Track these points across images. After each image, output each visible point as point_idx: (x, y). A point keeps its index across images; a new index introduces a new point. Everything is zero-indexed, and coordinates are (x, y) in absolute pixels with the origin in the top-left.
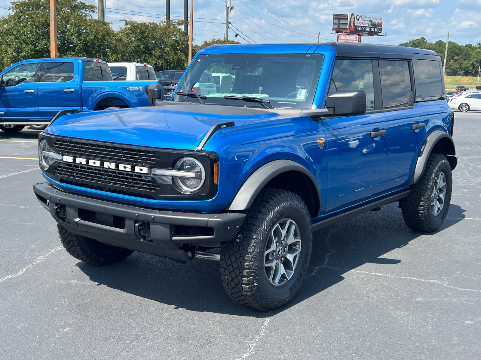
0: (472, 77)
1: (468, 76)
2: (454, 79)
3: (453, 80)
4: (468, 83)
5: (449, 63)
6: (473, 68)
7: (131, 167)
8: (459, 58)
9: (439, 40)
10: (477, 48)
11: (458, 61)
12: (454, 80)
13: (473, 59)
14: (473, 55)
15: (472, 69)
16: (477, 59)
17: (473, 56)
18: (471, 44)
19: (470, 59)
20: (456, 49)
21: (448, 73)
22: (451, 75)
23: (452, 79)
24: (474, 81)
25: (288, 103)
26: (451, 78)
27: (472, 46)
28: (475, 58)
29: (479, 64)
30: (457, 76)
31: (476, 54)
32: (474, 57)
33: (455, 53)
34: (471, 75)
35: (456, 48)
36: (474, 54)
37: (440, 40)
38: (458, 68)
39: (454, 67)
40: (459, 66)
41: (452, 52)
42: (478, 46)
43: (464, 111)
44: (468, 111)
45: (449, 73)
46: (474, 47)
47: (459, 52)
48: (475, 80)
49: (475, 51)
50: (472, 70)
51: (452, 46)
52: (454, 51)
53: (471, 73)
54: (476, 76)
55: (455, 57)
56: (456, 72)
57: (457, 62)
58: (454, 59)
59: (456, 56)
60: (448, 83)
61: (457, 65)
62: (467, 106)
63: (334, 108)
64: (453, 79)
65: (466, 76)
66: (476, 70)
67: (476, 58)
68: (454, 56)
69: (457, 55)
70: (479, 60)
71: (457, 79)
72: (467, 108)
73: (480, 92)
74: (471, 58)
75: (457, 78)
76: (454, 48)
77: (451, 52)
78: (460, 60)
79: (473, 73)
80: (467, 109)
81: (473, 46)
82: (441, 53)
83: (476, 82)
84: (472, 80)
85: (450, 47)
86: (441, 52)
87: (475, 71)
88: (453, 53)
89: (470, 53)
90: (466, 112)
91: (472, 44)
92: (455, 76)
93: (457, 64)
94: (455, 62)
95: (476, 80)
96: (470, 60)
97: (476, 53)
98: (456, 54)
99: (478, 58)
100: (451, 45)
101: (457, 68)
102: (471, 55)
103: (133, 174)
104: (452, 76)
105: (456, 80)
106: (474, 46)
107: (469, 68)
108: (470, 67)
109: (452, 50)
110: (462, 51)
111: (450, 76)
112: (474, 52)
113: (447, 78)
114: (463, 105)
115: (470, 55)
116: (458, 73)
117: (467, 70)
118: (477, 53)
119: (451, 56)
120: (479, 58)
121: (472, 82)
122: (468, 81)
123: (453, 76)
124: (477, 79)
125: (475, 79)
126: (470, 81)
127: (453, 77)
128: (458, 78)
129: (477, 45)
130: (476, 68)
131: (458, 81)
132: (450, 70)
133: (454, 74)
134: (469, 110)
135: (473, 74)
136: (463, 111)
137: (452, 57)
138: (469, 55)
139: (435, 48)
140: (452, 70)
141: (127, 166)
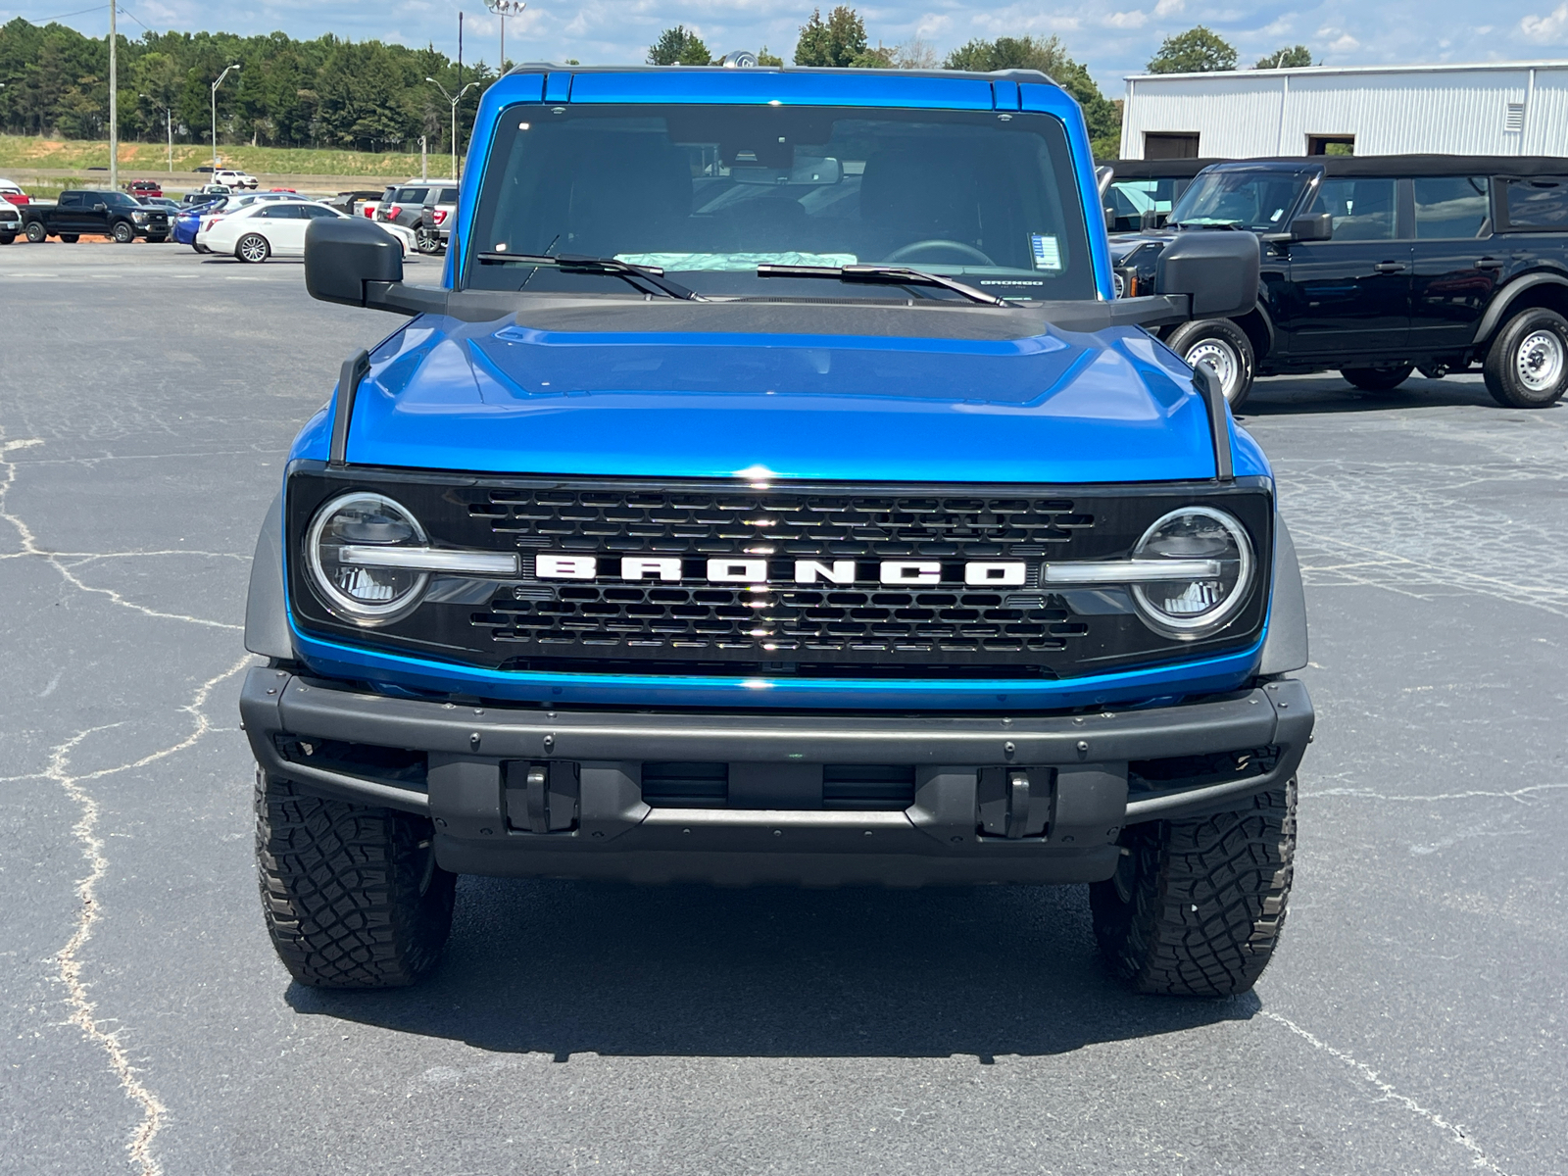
0: (146, 146)
1: (132, 140)
2: (90, 151)
3: (86, 154)
4: (136, 165)
5: (64, 98)
6: (146, 116)
7: (943, 566)
8: (95, 81)
9: (16, 18)
10: (143, 51)
11: (94, 91)
12: (91, 155)
13: (143, 84)
14: (142, 73)
15: (141, 116)
16: (155, 84)
17: (140, 76)
18: (123, 36)
19: (133, 84)
20: (81, 50)
21: (66, 131)
22: (77, 138)
23: (81, 151)
24: (156, 157)
25: (1014, 283)
26: (79, 148)
27: (126, 40)
28: (147, 82)
29: (161, 101)
30: (98, 142)
31: (149, 70)
32: (144, 80)
33: (78, 62)
34: (142, 137)
35: (82, 46)
36: (143, 70)
37: (19, 18)
38: (97, 112)
39: (82, 111)
40: (99, 108)
41: (70, 61)
42: (146, 44)
43: (255, 260)
44: (268, 259)
45: (71, 131)
46: (133, 44)
47: (94, 61)
48: (157, 154)
49: (144, 59)
50: (144, 123)
51: (66, 40)
52: (75, 56)
53: (141, 130)
54: (159, 142)
55: (83, 77)
56: (92, 128)
57: (91, 95)
58: (79, 85)
59: (85, 75)
60: (71, 164)
61: (93, 103)
62: (262, 244)
63: (1191, 296)
64: (85, 149)
65: (127, 141)
66: (155, 121)
67: (151, 81)
68: (80, 73)
69: (87, 72)
70: (161, 90)
71: (100, 150)
72: (264, 248)
73: (282, 198)
74: (134, 81)
75: (98, 147)
76: (75, 46)
77: (66, 61)
78: (100, 86)
79: (148, 130)
80: (264, 252)
81: (131, 42)
82: (32, 63)
83: (161, 161)
84: (150, 155)
85: (60, 42)
86: (33, 59)
87: (152, 124)
88: (74, 62)
89: (131, 65)
90: (262, 262)
91: (126, 36)
92: (92, 142)
93: (94, 100)
94: (84, 92)
95: (161, 153)
96: (133, 88)
97: (149, 66)
98: (82, 67)
99: (157, 81)
100: (65, 37)
101: (92, 112)
102: (133, 71)
103: (958, 593)
104: (80, 141)
105: (96, 154)
106: (134, 42)
107: (132, 116)
108: (134, 111)
109: (67, 52)
110: (102, 57)
111: (73, 139)
112: (143, 63)
113: (65, 147)
114: (250, 239)
115: (130, 73)
116: (100, 129)
117: (127, 120)
118: (150, 64)
119: (67, 73)
120: (161, 84)
121: (150, 159)
122: (135, 158)
123: (85, 141)
124: (162, 150)
125: (157, 150)
126: (144, 159)
127: (84, 143)
128: (102, 145)
129: (141, 39)
130: (155, 114)
131: (104, 155)
132: (72, 119)
133: (87, 135)
134: (269, 254)
135: (148, 134)
136: (252, 260)
137: (72, 75)
138: (128, 71)
139: (11, 44)
140: (79, 121)
141: (923, 566)
